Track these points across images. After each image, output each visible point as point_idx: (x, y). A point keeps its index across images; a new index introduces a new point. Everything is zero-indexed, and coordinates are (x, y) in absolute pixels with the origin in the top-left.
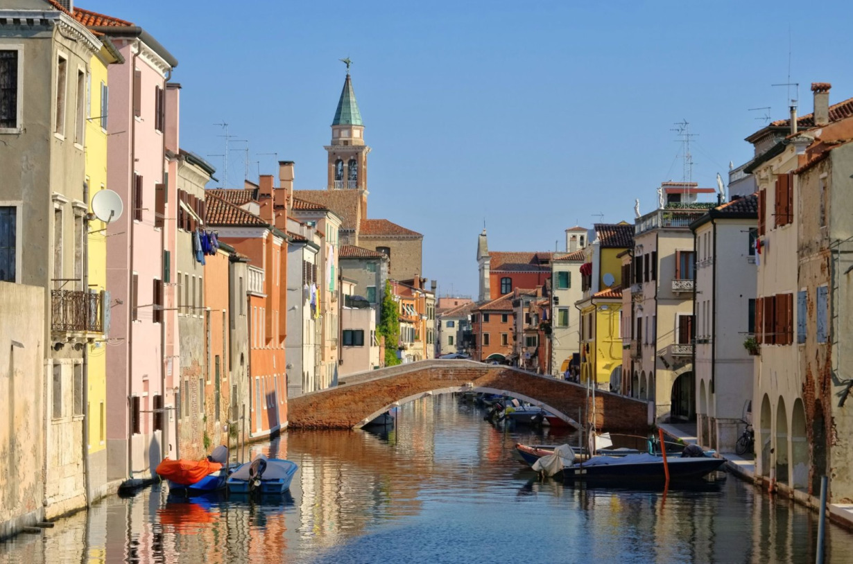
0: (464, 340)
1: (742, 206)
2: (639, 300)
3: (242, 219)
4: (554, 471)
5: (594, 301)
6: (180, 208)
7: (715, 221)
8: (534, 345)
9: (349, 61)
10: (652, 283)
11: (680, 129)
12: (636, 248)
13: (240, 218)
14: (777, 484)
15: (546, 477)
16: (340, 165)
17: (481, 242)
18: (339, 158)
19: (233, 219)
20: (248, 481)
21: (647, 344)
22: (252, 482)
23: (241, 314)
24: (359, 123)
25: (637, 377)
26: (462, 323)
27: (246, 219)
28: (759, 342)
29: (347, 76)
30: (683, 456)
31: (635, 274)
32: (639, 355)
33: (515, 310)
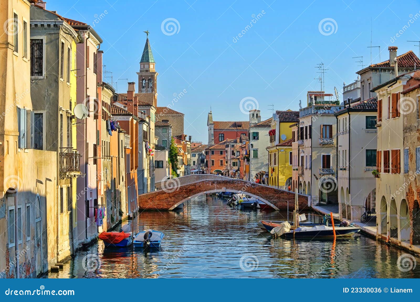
0: (201, 163)
1: (362, 106)
2: (302, 147)
3: (119, 112)
4: (281, 234)
5: (277, 147)
6: (103, 110)
7: (350, 113)
8: (237, 166)
9: (148, 32)
10: (309, 140)
11: (319, 67)
12: (300, 123)
13: (118, 111)
14: (391, 238)
15: (277, 237)
16: (144, 81)
17: (209, 117)
18: (144, 78)
19: (115, 112)
20: (143, 242)
21: (307, 168)
22: (146, 243)
23: (122, 157)
24: (153, 61)
25: (301, 184)
26: (200, 155)
27: (121, 112)
28: (379, 171)
29: (147, 39)
30: (340, 226)
31: (300, 135)
32: (303, 173)
33: (226, 149)
